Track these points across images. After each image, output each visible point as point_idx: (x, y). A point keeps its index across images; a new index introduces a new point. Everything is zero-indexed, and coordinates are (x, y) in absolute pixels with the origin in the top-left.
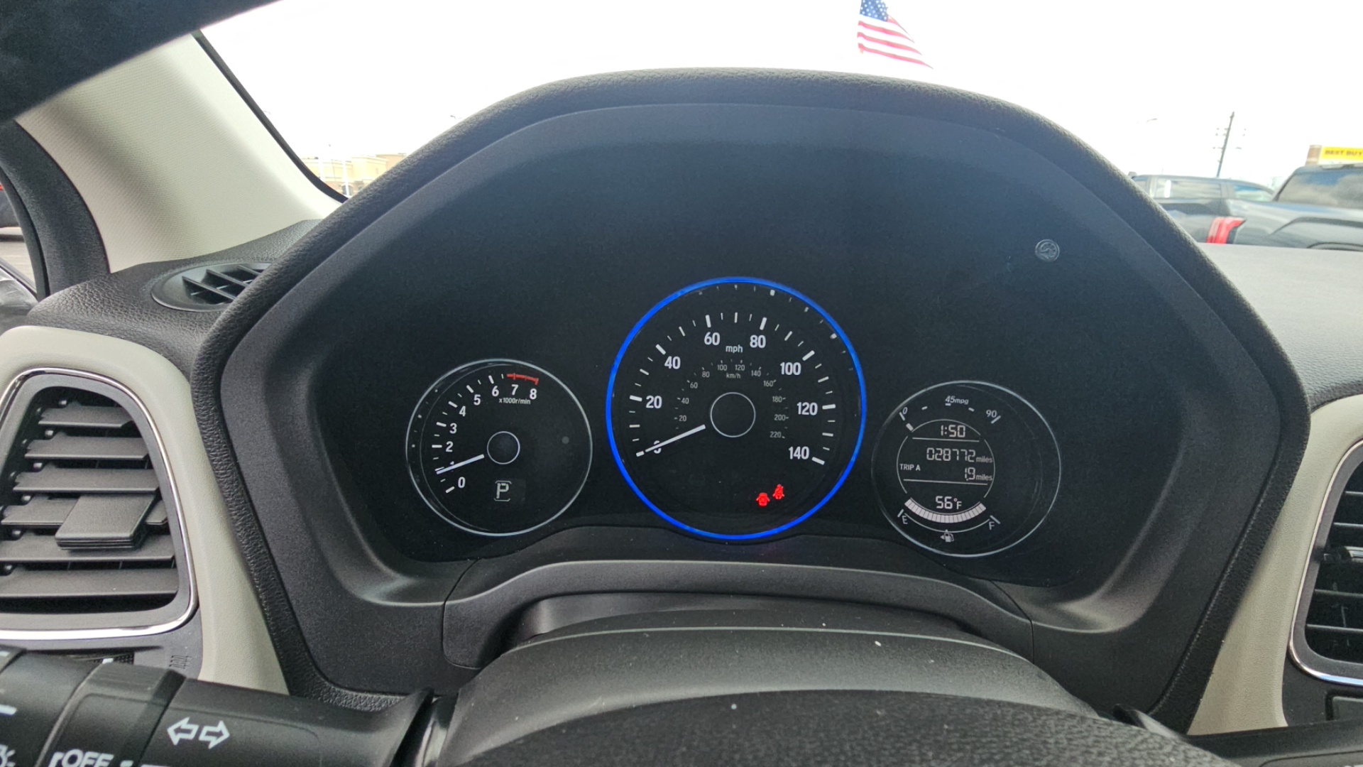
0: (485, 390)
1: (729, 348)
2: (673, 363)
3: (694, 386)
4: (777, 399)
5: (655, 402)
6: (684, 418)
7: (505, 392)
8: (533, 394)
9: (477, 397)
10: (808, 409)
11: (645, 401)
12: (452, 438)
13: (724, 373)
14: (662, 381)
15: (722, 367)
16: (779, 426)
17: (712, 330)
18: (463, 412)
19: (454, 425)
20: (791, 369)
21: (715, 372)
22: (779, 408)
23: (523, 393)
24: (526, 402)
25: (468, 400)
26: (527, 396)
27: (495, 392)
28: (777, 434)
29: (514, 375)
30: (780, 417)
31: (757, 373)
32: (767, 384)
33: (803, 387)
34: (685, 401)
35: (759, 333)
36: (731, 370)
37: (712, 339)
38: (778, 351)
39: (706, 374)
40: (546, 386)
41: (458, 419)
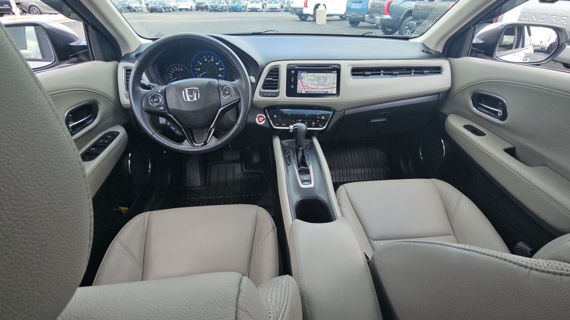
0: (175, 69)
1: (208, 61)
2: (201, 64)
3: (204, 67)
4: (216, 68)
5: (199, 69)
6: (203, 72)
7: (178, 69)
8: (182, 69)
9: (174, 70)
10: (220, 69)
11: (198, 69)
12: (172, 76)
13: (208, 65)
14: (199, 66)
15: (208, 64)
16: (217, 72)
17: (206, 59)
18: (172, 72)
19: (172, 74)
20: (217, 64)
21: (207, 65)
22: (216, 69)
23: (180, 69)
24: (181, 70)
25: (173, 70)
26: (181, 69)
27: (176, 69)
28: (216, 73)
29: (178, 67)
30: (216, 71)
31: (213, 65)
32: (214, 66)
33: (219, 66)
34: (203, 69)
35: (212, 59)
36: (209, 64)
37: (206, 60)
38: (215, 61)
39: (205, 65)
40: (183, 68)
41: (172, 73)
